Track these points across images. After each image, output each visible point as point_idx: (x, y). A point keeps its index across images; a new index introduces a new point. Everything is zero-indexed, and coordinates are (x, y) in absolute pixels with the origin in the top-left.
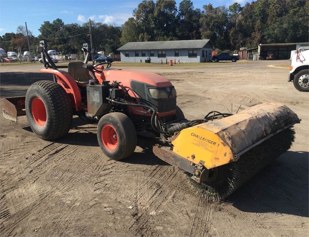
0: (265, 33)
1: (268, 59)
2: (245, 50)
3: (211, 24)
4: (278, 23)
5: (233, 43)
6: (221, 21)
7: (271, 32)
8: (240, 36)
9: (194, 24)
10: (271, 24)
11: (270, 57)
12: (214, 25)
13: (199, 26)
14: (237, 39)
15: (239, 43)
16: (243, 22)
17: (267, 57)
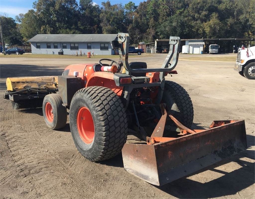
0: (158, 30)
1: (163, 53)
2: (144, 44)
3: (111, 20)
4: (168, 22)
5: (131, 38)
6: (120, 18)
7: (163, 29)
8: (137, 31)
9: (95, 19)
10: (162, 23)
11: (165, 51)
12: (113, 21)
13: (100, 21)
14: (135, 34)
15: (136, 38)
16: (139, 20)
17: (163, 51)
